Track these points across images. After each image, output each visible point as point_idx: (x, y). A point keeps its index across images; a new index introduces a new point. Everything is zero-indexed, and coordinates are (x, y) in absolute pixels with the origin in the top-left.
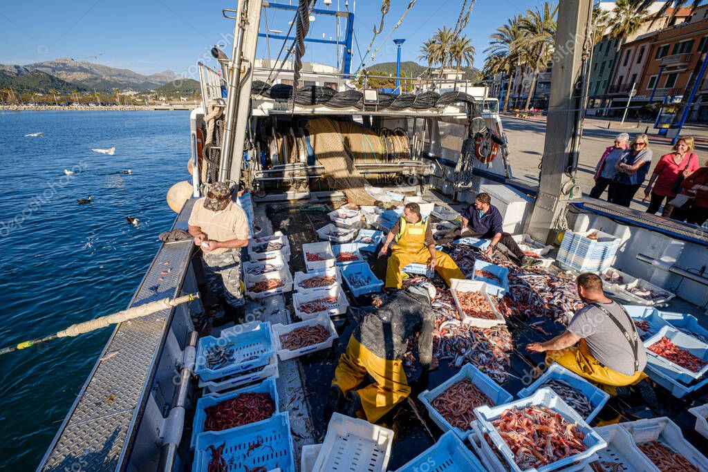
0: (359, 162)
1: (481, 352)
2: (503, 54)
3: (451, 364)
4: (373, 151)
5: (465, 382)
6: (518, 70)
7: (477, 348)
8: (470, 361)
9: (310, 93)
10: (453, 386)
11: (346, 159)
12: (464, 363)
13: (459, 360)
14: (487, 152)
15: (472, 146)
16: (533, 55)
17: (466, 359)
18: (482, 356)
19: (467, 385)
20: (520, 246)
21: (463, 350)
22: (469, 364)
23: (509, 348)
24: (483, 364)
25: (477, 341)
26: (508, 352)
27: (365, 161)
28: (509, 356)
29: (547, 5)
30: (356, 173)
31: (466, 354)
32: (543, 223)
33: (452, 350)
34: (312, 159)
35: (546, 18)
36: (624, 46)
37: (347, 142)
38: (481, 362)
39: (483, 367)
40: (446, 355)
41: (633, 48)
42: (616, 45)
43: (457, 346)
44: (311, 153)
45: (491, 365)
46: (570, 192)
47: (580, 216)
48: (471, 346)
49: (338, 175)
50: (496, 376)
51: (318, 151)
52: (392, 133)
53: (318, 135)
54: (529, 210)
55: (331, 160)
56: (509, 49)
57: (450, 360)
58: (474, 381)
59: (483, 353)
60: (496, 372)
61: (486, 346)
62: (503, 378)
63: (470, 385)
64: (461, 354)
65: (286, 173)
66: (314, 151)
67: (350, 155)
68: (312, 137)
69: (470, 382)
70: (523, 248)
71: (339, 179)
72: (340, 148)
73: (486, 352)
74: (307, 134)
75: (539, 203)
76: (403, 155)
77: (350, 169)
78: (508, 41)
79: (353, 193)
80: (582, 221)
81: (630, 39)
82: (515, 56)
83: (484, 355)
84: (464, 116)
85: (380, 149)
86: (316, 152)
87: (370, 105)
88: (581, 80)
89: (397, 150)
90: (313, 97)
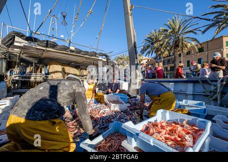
4: (75, 73)
9: (46, 42)
11: (62, 74)
34: (47, 74)
44: (47, 72)
52: (82, 69)
53: (51, 66)
54: (130, 86)
65: (32, 78)
66: (48, 71)
67: (64, 72)
68: (48, 66)
72: (61, 70)
74: (46, 65)
77: (64, 77)
84: (105, 60)
85: (78, 74)
86: (49, 72)
87: (72, 51)
88: (135, 43)
89: (84, 74)
90: (47, 44)
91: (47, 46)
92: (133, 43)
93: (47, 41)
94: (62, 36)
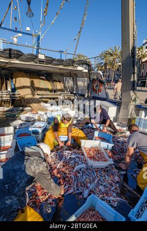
0: (39, 92)
1: (100, 184)
2: (102, 63)
3: (81, 196)
4: (46, 87)
5: (90, 210)
6: (108, 70)
7: (98, 182)
8: (94, 193)
9: (8, 52)
10: (82, 215)
11: (31, 90)
12: (90, 194)
13: (86, 192)
14: (98, 88)
15: (91, 86)
16: (112, 64)
17: (91, 191)
18: (101, 187)
19: (91, 212)
20: (116, 127)
21: (89, 184)
22: (93, 194)
23: (118, 180)
24: (103, 193)
25: (98, 177)
26: (117, 182)
27: (42, 92)
28: (118, 185)
29: (115, 47)
30: (37, 97)
31: (91, 188)
32: (125, 116)
33: (81, 185)
34: (14, 90)
35: (116, 51)
36: (142, 63)
37: (32, 83)
38: (101, 192)
39: (102, 195)
40: (78, 190)
41: (145, 64)
42: (139, 62)
43: (85, 182)
44: (13, 87)
45: (107, 193)
46: (135, 100)
47: (141, 111)
48: (94, 181)
49: (27, 97)
50: (111, 202)
51: (17, 86)
52: (55, 81)
53: (17, 79)
54: (118, 111)
55: (23, 90)
56: (104, 61)
57: (81, 193)
58: (97, 209)
59: (102, 185)
60: (111, 198)
61: (104, 180)
62: (117, 203)
63: (94, 212)
64: (88, 188)
67: (34, 88)
68: (14, 80)
69: (94, 210)
70: (118, 128)
71: (27, 99)
72: (29, 84)
73: (104, 184)
74: (12, 78)
75: (122, 106)
76: (61, 90)
77: (33, 94)
78: (103, 59)
79: (34, 105)
80: (141, 114)
81: (143, 60)
82: (106, 64)
83: (103, 187)
84: (86, 71)
85: (50, 88)
86: (16, 86)
87: (41, 61)
88: (134, 48)
89: (58, 88)
90: (10, 54)
91: (10, 57)
92: (131, 48)
93: (10, 50)
94: (28, 29)
